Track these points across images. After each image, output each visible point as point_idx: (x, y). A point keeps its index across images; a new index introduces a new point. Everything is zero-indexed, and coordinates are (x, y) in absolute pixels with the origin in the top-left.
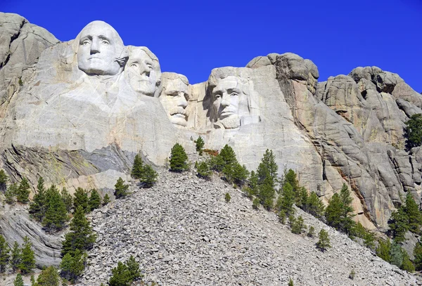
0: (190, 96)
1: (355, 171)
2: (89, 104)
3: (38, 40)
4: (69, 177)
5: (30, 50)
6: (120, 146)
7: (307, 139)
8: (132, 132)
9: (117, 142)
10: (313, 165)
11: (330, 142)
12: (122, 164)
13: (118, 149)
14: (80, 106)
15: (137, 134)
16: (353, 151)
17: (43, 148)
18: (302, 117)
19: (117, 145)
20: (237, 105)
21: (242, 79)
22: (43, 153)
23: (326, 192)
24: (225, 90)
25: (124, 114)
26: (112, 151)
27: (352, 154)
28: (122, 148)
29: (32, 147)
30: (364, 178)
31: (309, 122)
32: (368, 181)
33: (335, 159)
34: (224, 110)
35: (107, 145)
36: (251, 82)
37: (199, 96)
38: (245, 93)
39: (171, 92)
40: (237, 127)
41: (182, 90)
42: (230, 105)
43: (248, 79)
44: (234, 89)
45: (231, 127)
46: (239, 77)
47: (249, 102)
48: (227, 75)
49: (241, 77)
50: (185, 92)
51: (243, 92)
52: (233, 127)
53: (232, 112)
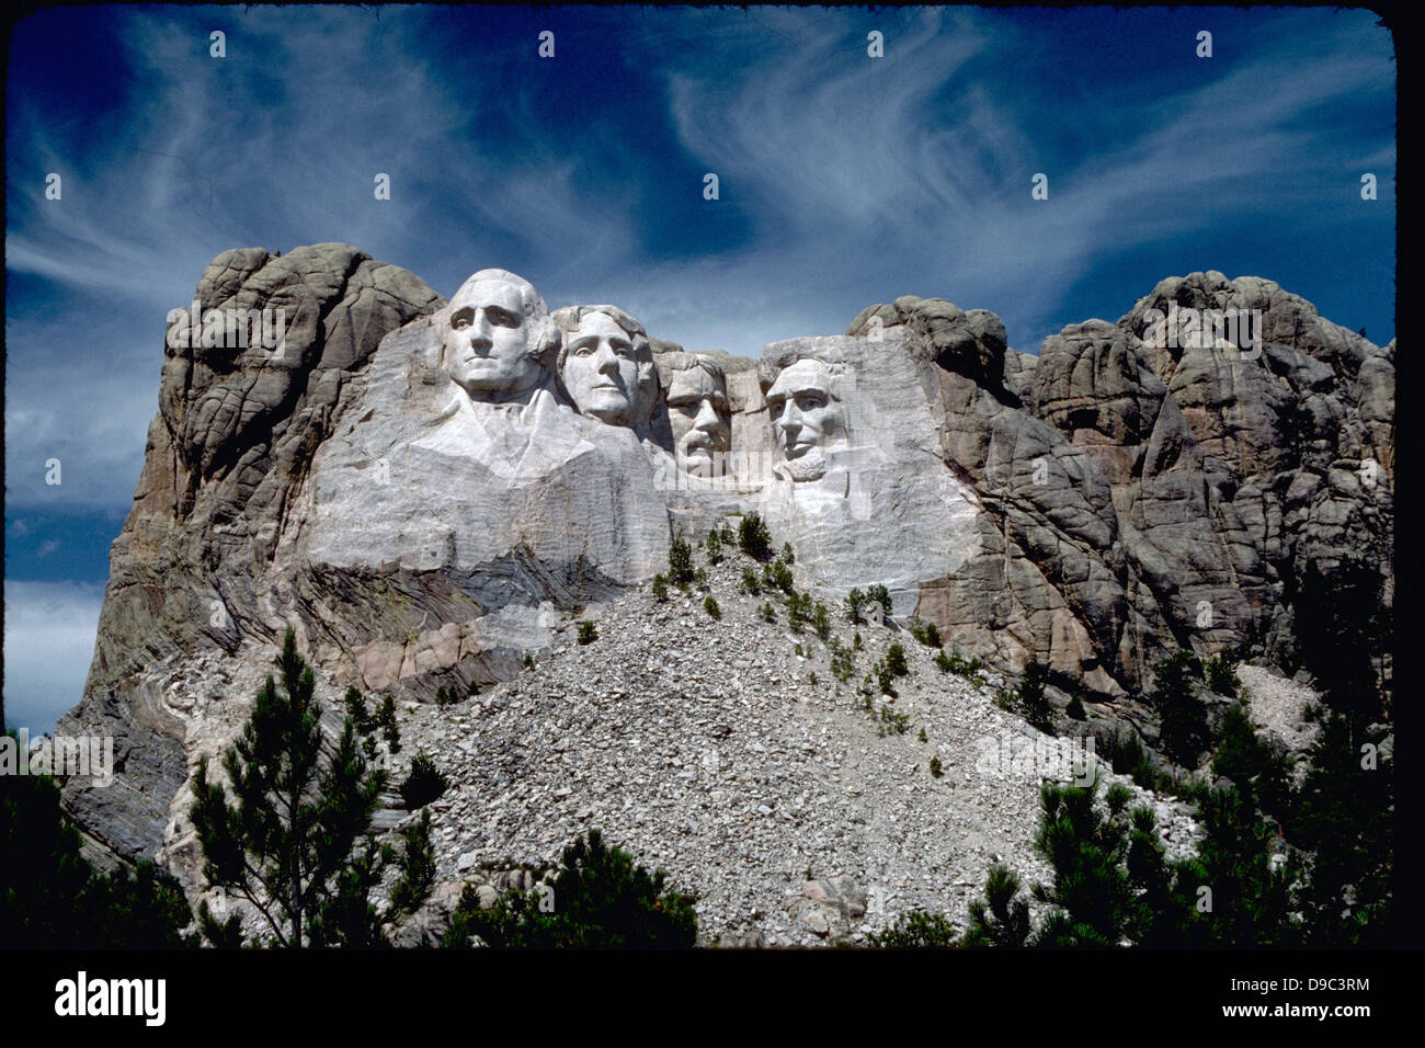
1: (1073, 568)
2: (467, 460)
3: (383, 302)
4: (423, 628)
5: (364, 330)
6: (534, 549)
7: (973, 498)
8: (563, 517)
9: (529, 542)
10: (983, 558)
11: (1021, 503)
12: (541, 588)
13: (531, 555)
14: (450, 466)
15: (573, 519)
16: (1075, 520)
17: (368, 568)
18: (960, 448)
19: (527, 548)
21: (830, 366)
22: (367, 577)
23: (1009, 619)
24: (789, 395)
26: (518, 562)
27: (1071, 526)
28: (540, 554)
29: (346, 566)
30: (1094, 583)
31: (976, 459)
32: (1104, 589)
33: (1032, 540)
34: (791, 440)
35: (506, 551)
36: (850, 370)
37: (747, 401)
38: (837, 396)
39: (679, 398)
40: (819, 476)
41: (705, 393)
42: (804, 427)
43: (844, 365)
44: (809, 390)
45: (805, 476)
46: (823, 362)
47: (846, 417)
48: (795, 358)
49: (828, 360)
50: (713, 395)
51: (832, 395)
52: (810, 477)
53: (808, 442)
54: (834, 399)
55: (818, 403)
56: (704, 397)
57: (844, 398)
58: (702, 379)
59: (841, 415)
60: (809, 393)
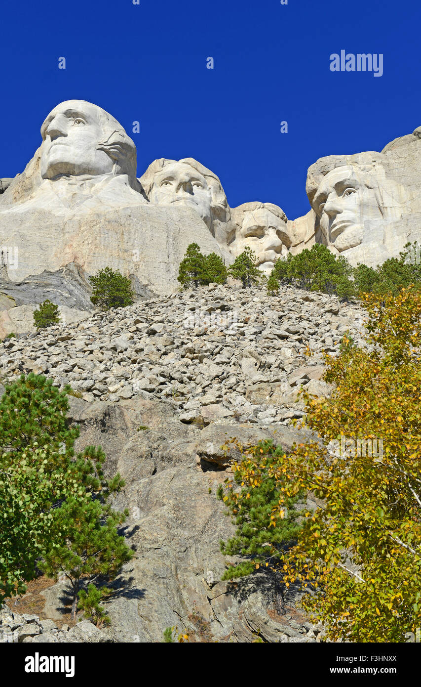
6: (85, 267)
8: (115, 244)
9: (80, 262)
13: (81, 272)
15: (126, 247)
19: (78, 267)
20: (356, 208)
21: (362, 167)
24: (331, 189)
25: (98, 215)
26: (68, 278)
34: (335, 222)
35: (58, 269)
37: (306, 234)
38: (370, 185)
39: (250, 229)
40: (359, 242)
41: (270, 225)
42: (344, 211)
43: (374, 164)
44: (345, 180)
45: (348, 245)
46: (356, 165)
47: (379, 198)
48: (333, 166)
49: (360, 163)
50: (277, 229)
51: (365, 185)
52: (352, 243)
53: (348, 221)
54: (368, 187)
55: (354, 192)
56: (269, 227)
57: (376, 186)
58: (267, 216)
59: (375, 199)
60: (346, 183)
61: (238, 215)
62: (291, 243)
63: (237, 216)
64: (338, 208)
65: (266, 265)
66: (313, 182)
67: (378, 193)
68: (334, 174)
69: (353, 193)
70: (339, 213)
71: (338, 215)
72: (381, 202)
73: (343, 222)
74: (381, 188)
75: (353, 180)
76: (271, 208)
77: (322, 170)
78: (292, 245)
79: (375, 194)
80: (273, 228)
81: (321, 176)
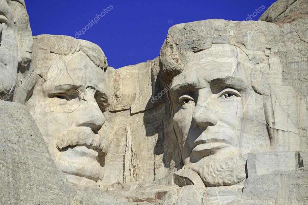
0: (112, 100)
20: (236, 122)
21: (251, 54)
24: (204, 83)
36: (275, 60)
37: (134, 98)
38: (260, 90)
39: (59, 87)
40: (236, 181)
41: (88, 84)
42: (219, 123)
43: (268, 52)
44: (228, 78)
45: (221, 181)
46: (243, 47)
47: (270, 114)
48: (209, 41)
49: (248, 47)
50: (97, 89)
51: (253, 87)
52: (226, 181)
53: (223, 141)
54: (256, 91)
55: (237, 95)
56: (87, 88)
57: (267, 91)
58: (86, 67)
59: (263, 112)
60: (228, 82)
61: (43, 59)
62: (109, 105)
63: (41, 62)
64: (212, 117)
65: (77, 152)
66: (177, 59)
67: (269, 105)
68: (210, 59)
69: (233, 97)
70: (211, 124)
71: (210, 127)
72: (271, 120)
73: (216, 140)
74: (273, 96)
75: (238, 80)
76: (91, 53)
77: (193, 46)
78: (110, 108)
79: (265, 106)
80: (92, 88)
81: (190, 53)
